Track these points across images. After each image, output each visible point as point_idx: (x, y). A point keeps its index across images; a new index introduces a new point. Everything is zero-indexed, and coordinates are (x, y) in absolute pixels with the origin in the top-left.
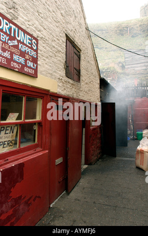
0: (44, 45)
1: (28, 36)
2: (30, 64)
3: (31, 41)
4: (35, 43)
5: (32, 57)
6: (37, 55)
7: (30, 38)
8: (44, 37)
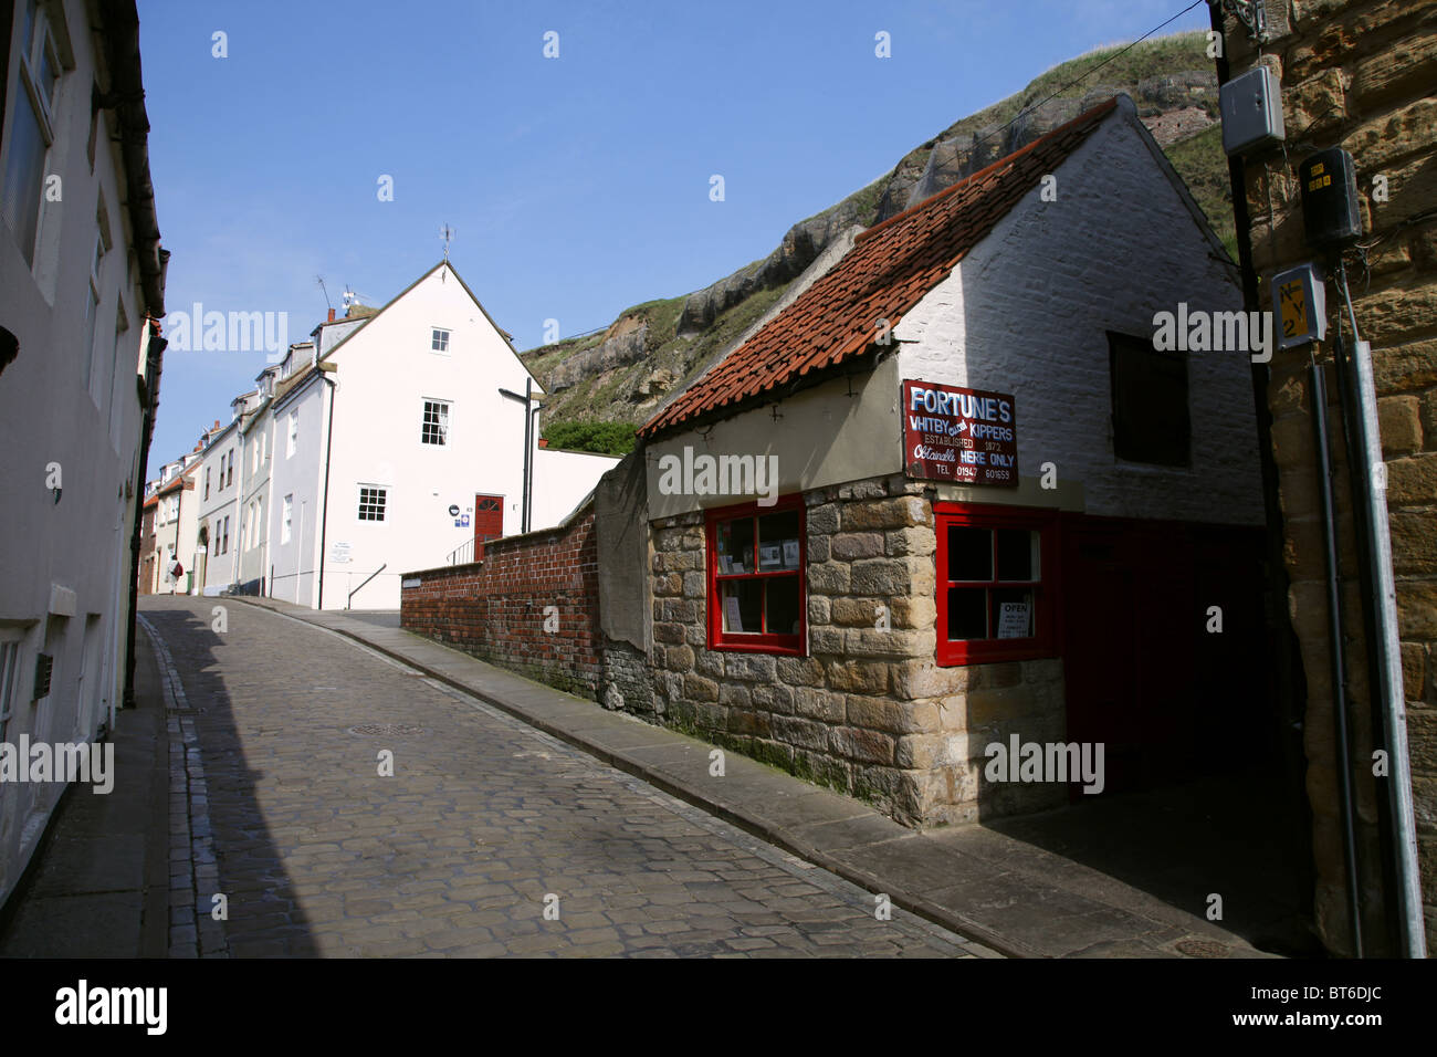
0: (1032, 399)
1: (988, 400)
2: (998, 459)
3: (997, 408)
4: (1005, 408)
5: (1002, 442)
6: (1014, 433)
7: (994, 401)
8: (1029, 379)
